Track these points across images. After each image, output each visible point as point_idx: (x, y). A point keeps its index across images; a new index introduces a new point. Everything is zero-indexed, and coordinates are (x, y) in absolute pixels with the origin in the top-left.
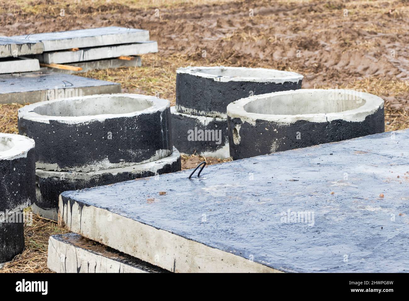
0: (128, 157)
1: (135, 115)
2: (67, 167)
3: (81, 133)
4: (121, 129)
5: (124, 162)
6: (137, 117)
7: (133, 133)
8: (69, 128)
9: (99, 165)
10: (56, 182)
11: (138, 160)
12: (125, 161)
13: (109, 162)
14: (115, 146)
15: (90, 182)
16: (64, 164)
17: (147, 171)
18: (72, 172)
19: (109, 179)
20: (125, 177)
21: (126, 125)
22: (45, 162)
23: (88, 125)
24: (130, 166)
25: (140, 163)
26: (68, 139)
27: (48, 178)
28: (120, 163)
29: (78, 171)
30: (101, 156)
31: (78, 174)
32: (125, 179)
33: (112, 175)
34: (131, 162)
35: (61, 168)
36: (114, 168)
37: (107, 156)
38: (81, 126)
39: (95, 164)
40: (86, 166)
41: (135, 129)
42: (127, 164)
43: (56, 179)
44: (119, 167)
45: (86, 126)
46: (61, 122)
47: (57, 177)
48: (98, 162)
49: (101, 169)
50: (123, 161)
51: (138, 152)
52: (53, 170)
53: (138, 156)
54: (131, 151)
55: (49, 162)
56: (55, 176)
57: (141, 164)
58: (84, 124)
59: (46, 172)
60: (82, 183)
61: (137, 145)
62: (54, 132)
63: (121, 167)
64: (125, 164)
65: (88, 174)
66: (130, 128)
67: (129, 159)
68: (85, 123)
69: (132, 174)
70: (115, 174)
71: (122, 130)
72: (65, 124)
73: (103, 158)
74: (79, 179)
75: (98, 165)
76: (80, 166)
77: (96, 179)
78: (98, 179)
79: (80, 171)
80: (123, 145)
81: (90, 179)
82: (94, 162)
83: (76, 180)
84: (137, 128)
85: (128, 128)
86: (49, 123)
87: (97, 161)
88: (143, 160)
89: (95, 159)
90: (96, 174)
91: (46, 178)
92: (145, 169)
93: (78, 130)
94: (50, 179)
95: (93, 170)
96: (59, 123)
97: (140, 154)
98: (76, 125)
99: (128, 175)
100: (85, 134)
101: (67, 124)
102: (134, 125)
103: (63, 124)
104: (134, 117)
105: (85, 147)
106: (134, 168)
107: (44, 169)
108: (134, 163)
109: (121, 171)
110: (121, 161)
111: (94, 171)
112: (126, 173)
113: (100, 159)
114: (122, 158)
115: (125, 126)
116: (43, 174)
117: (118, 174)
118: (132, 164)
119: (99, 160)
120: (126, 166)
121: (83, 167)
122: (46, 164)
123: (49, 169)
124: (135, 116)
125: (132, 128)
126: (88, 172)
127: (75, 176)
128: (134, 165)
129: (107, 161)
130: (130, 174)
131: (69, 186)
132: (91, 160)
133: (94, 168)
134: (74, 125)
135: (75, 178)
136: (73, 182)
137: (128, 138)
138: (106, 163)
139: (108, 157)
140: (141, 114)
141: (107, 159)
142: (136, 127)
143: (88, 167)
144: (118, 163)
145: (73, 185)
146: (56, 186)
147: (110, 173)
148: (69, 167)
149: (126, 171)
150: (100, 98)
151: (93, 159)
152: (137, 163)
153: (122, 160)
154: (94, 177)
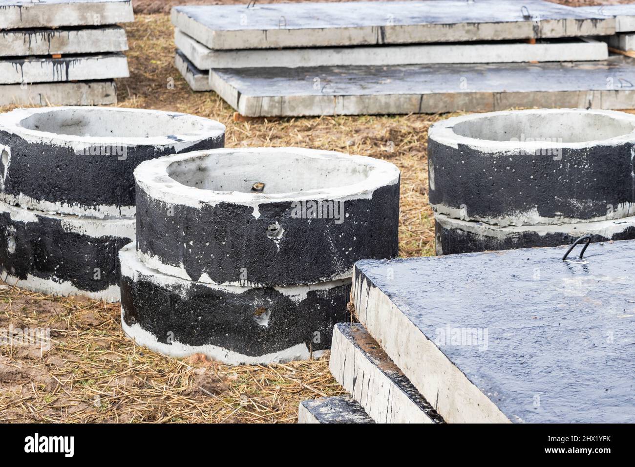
0: (568, 209)
1: (584, 147)
2: (477, 216)
3: (499, 167)
4: (561, 167)
5: (562, 217)
6: (588, 150)
7: (580, 174)
8: (483, 158)
9: (523, 217)
10: (460, 236)
11: (585, 215)
12: (564, 215)
13: (538, 214)
14: (549, 191)
15: (505, 242)
16: (474, 212)
17: (594, 234)
18: (481, 225)
19: (533, 241)
20: (557, 240)
21: (570, 161)
22: (449, 206)
23: (511, 156)
24: (570, 223)
25: (588, 221)
26: (481, 174)
27: (451, 229)
28: (556, 217)
29: (492, 223)
30: (527, 205)
31: (489, 228)
32: (558, 242)
33: (538, 234)
34: (573, 217)
35: (470, 217)
36: (544, 224)
37: (536, 206)
38: (499, 156)
39: (517, 216)
40: (504, 217)
41: (584, 167)
42: (566, 220)
43: (460, 232)
44: (554, 224)
45: (507, 157)
46: (472, 148)
47: (461, 230)
48: (522, 213)
49: (525, 224)
50: (560, 216)
51: (586, 203)
52: (459, 219)
53: (585, 209)
54: (574, 201)
55: (455, 206)
56: (459, 227)
57: (590, 222)
58: (505, 155)
59: (449, 220)
60: (494, 242)
61: (586, 193)
62: (463, 162)
63: (556, 224)
64: (562, 219)
65: (504, 230)
66: (576, 166)
67: (570, 213)
68: (506, 152)
69: (570, 236)
70: (542, 234)
71: (563, 167)
72: (478, 151)
73: (530, 208)
74: (490, 236)
75: (521, 218)
76: (495, 216)
77: (513, 238)
78: (517, 240)
79: (496, 224)
80: (563, 190)
81: (505, 237)
82: (515, 212)
83: (486, 236)
84: (587, 166)
85: (572, 166)
86: (457, 148)
87: (520, 211)
88: (594, 216)
89: (517, 209)
90: (515, 232)
91: (449, 229)
92: (592, 231)
93: (495, 162)
94: (454, 231)
95: (513, 224)
96: (470, 149)
97: (589, 207)
98: (493, 154)
99: (563, 238)
100: (505, 169)
101: (481, 152)
102: (583, 162)
103: (475, 151)
104: (584, 149)
105: (504, 188)
106: (575, 228)
107: (448, 215)
108: (578, 220)
109: (553, 230)
110: (558, 216)
111: (514, 226)
112: (561, 234)
113: (525, 209)
114: (560, 211)
115: (567, 162)
116: (445, 223)
117: (548, 234)
118: (574, 221)
119: (523, 211)
120: (564, 223)
121: (500, 218)
122: (450, 208)
123: (454, 217)
124: (586, 148)
125: (578, 166)
126: (505, 227)
127: (485, 231)
128: (577, 223)
129: (535, 213)
130: (565, 237)
131: (475, 245)
132: (512, 210)
133: (514, 221)
134: (491, 154)
135: (485, 234)
136: (482, 239)
137: (571, 180)
138: (534, 215)
139: (538, 207)
140: (595, 145)
141: (536, 209)
142: (585, 165)
143: (507, 220)
144: (552, 217)
145: (481, 244)
146: (459, 241)
147: (535, 232)
148: (480, 216)
149: (560, 231)
150: (568, 114)
151: (515, 207)
152: (583, 221)
153: (558, 213)
154: (511, 235)
